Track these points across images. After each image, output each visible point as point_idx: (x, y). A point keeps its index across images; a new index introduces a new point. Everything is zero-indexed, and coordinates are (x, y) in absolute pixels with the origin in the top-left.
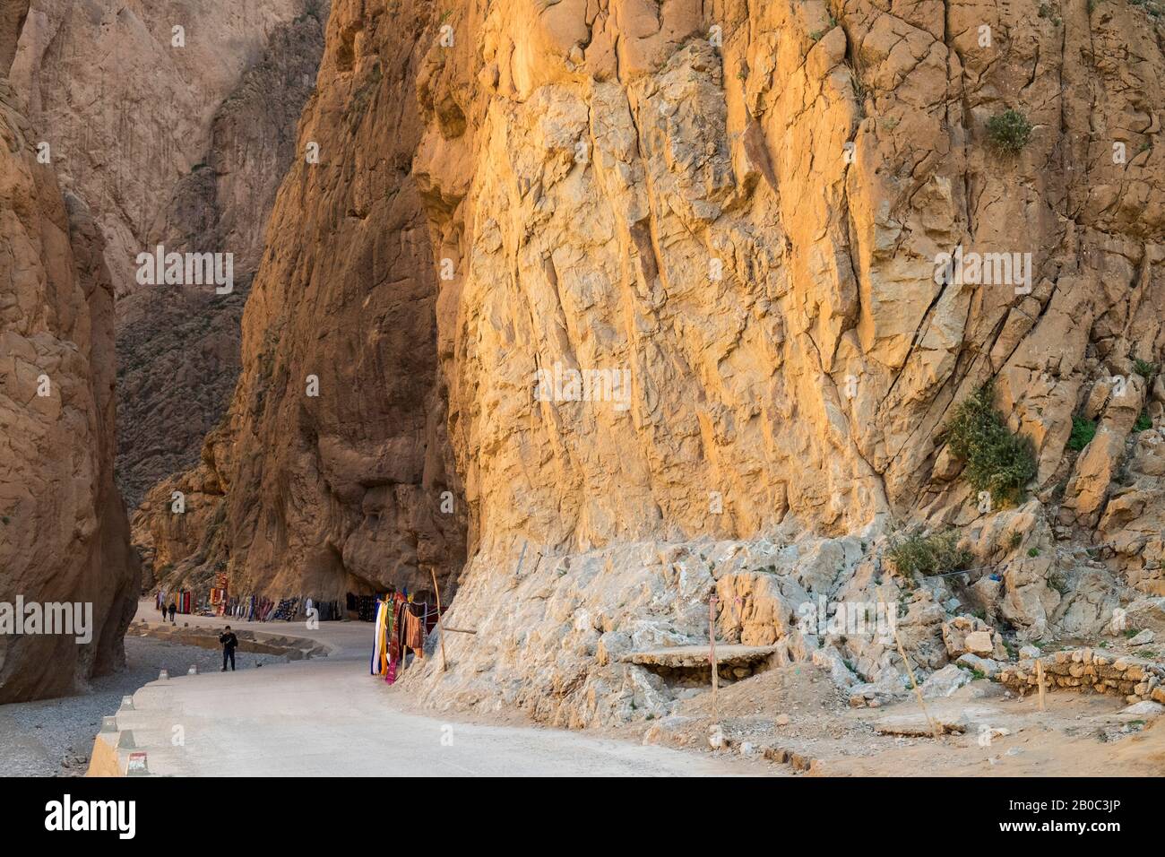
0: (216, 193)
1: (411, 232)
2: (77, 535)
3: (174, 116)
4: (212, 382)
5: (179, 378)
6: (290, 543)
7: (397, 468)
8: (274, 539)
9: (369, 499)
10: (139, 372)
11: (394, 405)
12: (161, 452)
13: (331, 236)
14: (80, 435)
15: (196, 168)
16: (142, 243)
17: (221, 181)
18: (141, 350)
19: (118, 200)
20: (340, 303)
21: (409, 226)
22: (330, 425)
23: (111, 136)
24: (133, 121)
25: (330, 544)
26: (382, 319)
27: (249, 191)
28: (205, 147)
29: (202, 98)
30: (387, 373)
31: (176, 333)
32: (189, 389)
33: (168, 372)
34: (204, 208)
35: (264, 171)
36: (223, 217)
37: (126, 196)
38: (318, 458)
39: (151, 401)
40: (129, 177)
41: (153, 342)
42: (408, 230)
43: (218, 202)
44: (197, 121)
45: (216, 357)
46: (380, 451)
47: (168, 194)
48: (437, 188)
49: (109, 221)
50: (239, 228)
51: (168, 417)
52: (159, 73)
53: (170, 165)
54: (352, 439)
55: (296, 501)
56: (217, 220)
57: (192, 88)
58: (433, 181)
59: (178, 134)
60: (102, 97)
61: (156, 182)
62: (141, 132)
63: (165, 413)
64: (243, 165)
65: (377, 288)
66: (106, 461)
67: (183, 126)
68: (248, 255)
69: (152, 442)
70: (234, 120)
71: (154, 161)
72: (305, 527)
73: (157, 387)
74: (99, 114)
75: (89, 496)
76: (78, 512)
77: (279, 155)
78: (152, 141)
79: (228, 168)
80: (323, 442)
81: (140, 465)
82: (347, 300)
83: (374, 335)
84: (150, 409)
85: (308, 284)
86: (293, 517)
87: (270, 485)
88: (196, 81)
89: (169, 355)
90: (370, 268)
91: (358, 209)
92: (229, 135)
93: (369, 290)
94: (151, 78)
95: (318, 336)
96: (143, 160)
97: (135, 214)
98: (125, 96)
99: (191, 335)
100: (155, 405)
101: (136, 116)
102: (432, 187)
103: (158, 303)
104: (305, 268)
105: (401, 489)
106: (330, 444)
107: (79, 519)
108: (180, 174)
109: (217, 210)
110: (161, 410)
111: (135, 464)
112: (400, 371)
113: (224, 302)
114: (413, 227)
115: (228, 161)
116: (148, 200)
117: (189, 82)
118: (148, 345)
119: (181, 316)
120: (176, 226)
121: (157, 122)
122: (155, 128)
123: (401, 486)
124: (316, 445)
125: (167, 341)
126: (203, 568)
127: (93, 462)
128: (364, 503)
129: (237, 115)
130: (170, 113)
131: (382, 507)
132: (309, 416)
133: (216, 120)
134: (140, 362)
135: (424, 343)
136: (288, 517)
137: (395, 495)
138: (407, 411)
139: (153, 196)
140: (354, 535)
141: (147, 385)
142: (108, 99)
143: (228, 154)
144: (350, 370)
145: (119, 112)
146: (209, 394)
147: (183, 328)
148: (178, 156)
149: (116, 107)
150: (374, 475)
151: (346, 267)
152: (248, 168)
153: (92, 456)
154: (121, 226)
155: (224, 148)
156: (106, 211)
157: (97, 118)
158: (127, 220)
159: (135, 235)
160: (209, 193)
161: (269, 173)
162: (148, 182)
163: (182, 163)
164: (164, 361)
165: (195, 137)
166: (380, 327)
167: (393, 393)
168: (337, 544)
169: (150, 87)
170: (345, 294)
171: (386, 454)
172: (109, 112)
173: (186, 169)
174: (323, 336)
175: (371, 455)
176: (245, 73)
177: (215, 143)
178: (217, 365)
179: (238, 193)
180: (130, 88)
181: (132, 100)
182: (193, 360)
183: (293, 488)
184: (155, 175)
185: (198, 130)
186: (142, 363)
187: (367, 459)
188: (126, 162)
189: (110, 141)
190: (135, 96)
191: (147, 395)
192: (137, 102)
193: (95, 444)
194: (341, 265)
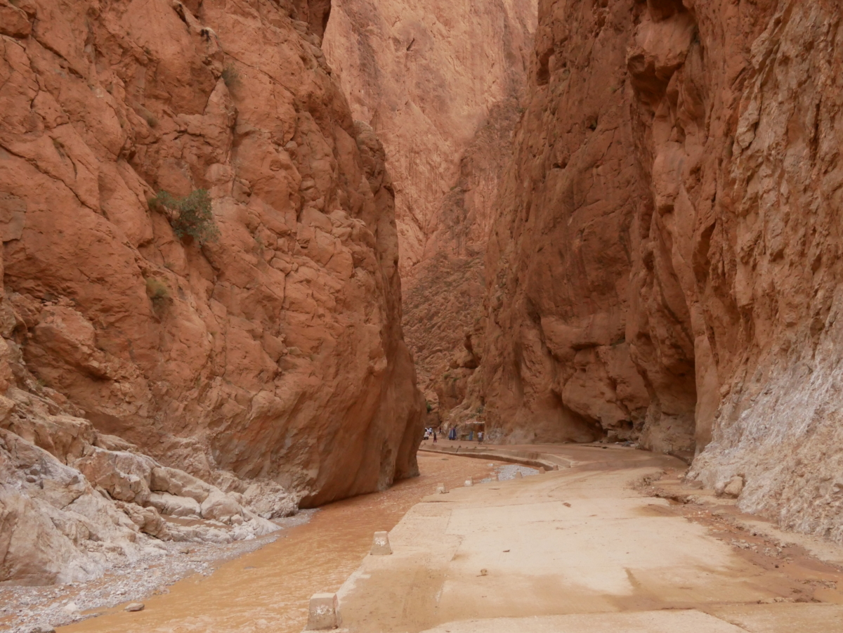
0: (463, 201)
1: (600, 168)
2: (371, 372)
3: (438, 160)
4: (468, 309)
5: (448, 308)
6: (525, 391)
7: (598, 335)
8: (514, 390)
9: (579, 357)
10: (426, 306)
11: (594, 291)
12: (440, 351)
13: (541, 185)
14: (369, 290)
15: (452, 189)
16: (425, 233)
17: (467, 196)
18: (427, 293)
19: (410, 209)
20: (551, 225)
21: (598, 163)
22: (548, 309)
23: (405, 173)
24: (416, 164)
25: (553, 391)
26: (582, 231)
27: (482, 199)
28: (456, 176)
29: (453, 149)
30: (587, 269)
31: (445, 283)
32: (454, 314)
33: (442, 305)
34: (457, 211)
35: (490, 187)
36: (468, 215)
37: (414, 207)
38: (541, 332)
39: (433, 322)
40: (415, 196)
41: (433, 288)
42: (598, 167)
43: (465, 207)
44: (452, 161)
45: (468, 295)
46: (585, 323)
47: (437, 204)
48: (651, 65)
49: (406, 221)
50: (478, 221)
51: (443, 331)
52: (430, 136)
53: (437, 188)
54: (565, 317)
55: (528, 363)
56: (465, 218)
57: (448, 143)
58: (647, 59)
59: (441, 170)
60: (399, 151)
61: (430, 198)
62: (421, 170)
63: (442, 329)
64: (478, 185)
65: (577, 211)
66: (393, 319)
67: (444, 165)
68: (484, 236)
69: (435, 345)
70: (472, 159)
71: (429, 186)
72: (535, 380)
73: (436, 313)
74: (398, 161)
75: (378, 340)
76: (371, 352)
77: (499, 177)
78: (427, 175)
79: (470, 187)
80: (543, 321)
81: (429, 359)
82: (556, 221)
83: (577, 242)
84: (433, 326)
85: (527, 221)
86: (526, 373)
87: (509, 354)
88: (450, 139)
89: (442, 295)
90: (572, 198)
91: (560, 162)
92: (469, 167)
93: (571, 212)
94: (425, 138)
95: (537, 250)
96: (423, 186)
97: (419, 217)
98: (412, 150)
99: (454, 283)
100: (436, 324)
101: (418, 161)
102: (646, 66)
103: (435, 266)
104: (524, 211)
105: (602, 349)
106: (550, 323)
107: (371, 358)
108: (444, 193)
109: (465, 212)
110: (439, 327)
111: (426, 358)
112: (597, 266)
113: (471, 264)
114: (602, 164)
115: (469, 183)
116: (427, 208)
117: (446, 140)
118: (430, 290)
119: (448, 273)
120: (442, 222)
121: (429, 164)
122: (428, 167)
123: (602, 347)
124: (539, 324)
125: (441, 287)
126: (468, 412)
127: (381, 314)
128: (575, 361)
129: (474, 156)
130: (436, 158)
131: (588, 363)
132: (533, 305)
133: (462, 160)
134: (427, 299)
135: (614, 244)
136: (522, 374)
137: (597, 355)
138: (604, 294)
139: (429, 205)
140: (569, 383)
141: (431, 313)
142: (402, 152)
143: (469, 179)
144: (560, 269)
145: (408, 160)
146: (465, 316)
147: (450, 279)
148: (442, 182)
149: (407, 157)
150: (583, 341)
151: (555, 201)
152: (481, 186)
153: (380, 308)
154: (412, 224)
155: (467, 175)
156: (404, 216)
157: (396, 164)
158: (416, 220)
159: (421, 228)
160: (459, 203)
161: (493, 188)
162: (426, 198)
163: (445, 185)
164: (439, 298)
165: (451, 171)
166: (582, 237)
167: (593, 282)
168: (557, 390)
169: (425, 144)
170: (555, 219)
171: (591, 326)
172: (403, 160)
173: (446, 189)
174: (540, 250)
175: (578, 327)
176: (476, 132)
177: (462, 173)
178: (469, 300)
179: (477, 201)
180: (414, 146)
181: (416, 153)
182: (456, 297)
183: (525, 353)
184: (430, 194)
185: (452, 167)
186: (428, 300)
187: (575, 330)
188: (413, 187)
189: (404, 176)
190: (417, 150)
191: (431, 318)
192: (418, 153)
193: (382, 301)
194: (550, 200)
